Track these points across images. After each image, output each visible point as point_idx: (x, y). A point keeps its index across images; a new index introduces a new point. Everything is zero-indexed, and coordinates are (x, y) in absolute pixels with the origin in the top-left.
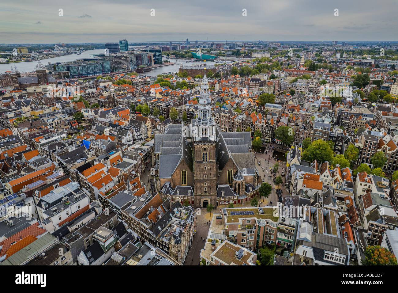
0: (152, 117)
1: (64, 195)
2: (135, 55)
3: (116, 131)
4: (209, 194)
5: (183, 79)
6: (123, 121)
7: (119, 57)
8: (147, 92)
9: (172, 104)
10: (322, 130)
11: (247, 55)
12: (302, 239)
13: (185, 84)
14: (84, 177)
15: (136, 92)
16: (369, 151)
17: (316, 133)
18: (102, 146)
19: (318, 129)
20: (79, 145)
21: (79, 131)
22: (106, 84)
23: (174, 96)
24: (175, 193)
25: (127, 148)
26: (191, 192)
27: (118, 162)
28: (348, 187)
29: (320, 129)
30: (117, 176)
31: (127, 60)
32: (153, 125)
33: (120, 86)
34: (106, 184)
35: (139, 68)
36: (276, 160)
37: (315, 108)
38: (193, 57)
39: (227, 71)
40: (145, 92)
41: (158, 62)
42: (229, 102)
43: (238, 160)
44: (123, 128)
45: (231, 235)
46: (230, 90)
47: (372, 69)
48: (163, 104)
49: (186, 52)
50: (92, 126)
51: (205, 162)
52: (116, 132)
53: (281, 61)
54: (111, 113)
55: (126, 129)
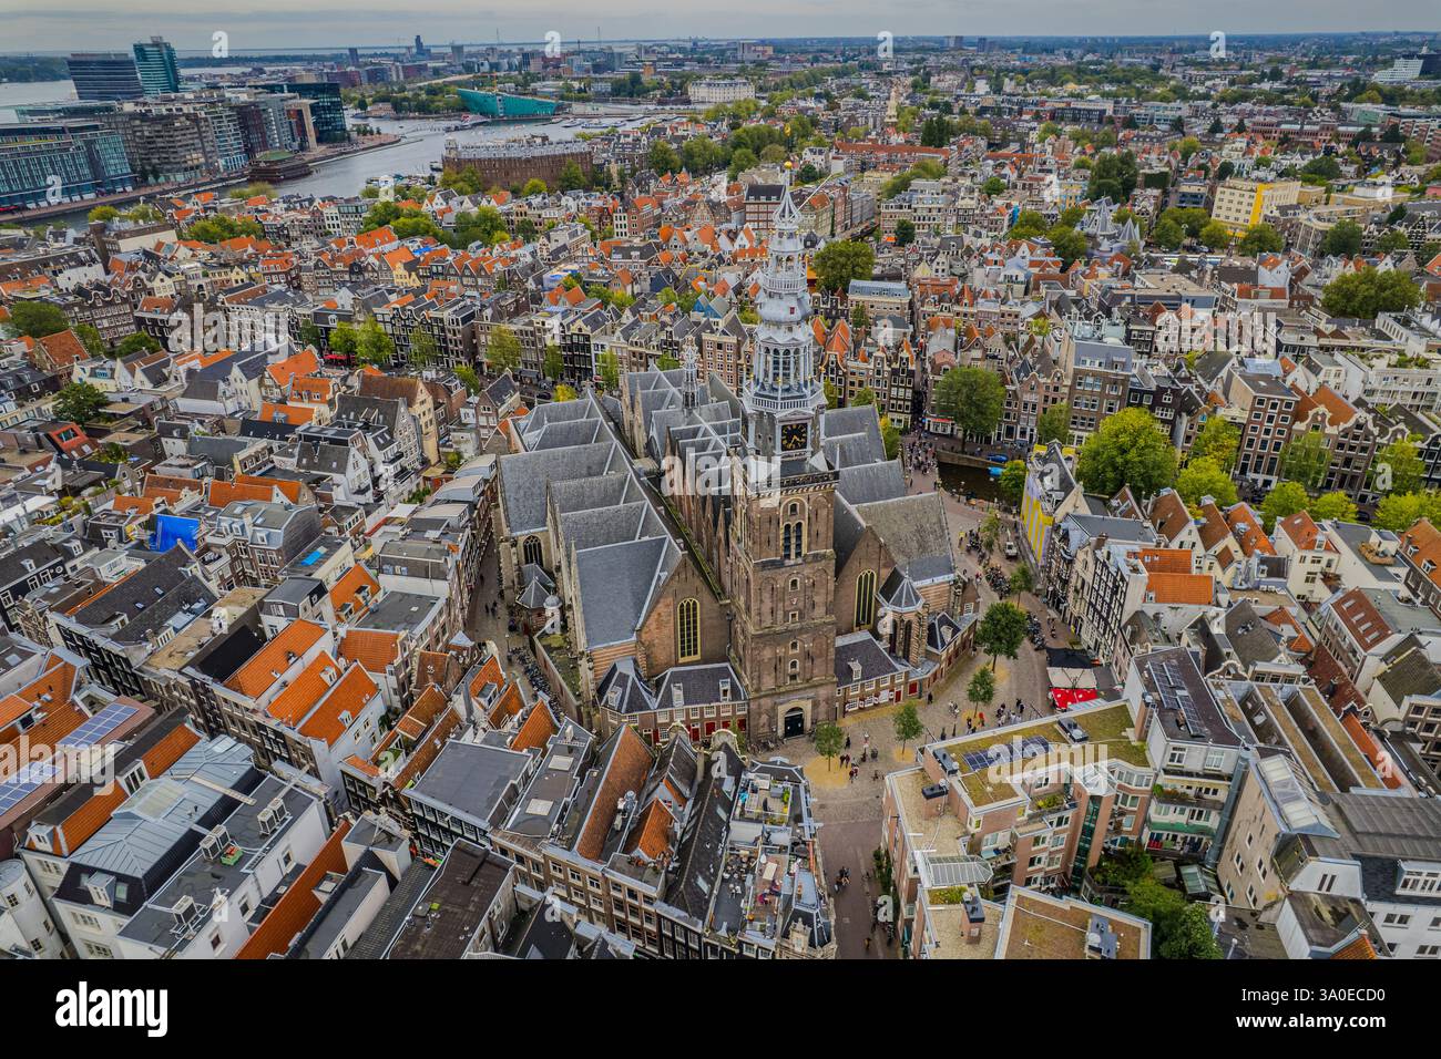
0: (430, 374)
1: (197, 818)
2: (231, 108)
3: (292, 456)
4: (808, 681)
5: (476, 203)
6: (306, 405)
7: (161, 118)
8: (351, 266)
9: (488, 312)
10: (1102, 369)
11: (670, 94)
12: (1302, 829)
13: (492, 220)
14: (250, 703)
15: (300, 268)
16: (1267, 432)
17: (1080, 384)
18: (261, 533)
19: (1088, 367)
20: (142, 542)
21: (110, 473)
22: (148, 242)
23: (472, 276)
24: (667, 701)
25: (363, 523)
26: (734, 686)
27: (360, 597)
28: (1270, 574)
29: (1096, 367)
30: (389, 668)
31: (200, 132)
32: (441, 410)
33: (216, 248)
34: (355, 716)
35: (262, 165)
36: (963, 498)
37: (1015, 286)
38: (465, 109)
39: (631, 159)
40: (339, 266)
41: (331, 133)
42: (702, 283)
43: (889, 528)
44: (319, 439)
45: (987, 851)
46: (688, 235)
47: (1121, 135)
48: (447, 315)
49: (432, 91)
50: (163, 440)
51: (792, 562)
52: (295, 460)
53: (809, 112)
54: (236, 372)
55: (332, 441)
